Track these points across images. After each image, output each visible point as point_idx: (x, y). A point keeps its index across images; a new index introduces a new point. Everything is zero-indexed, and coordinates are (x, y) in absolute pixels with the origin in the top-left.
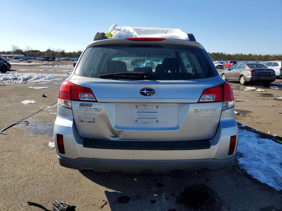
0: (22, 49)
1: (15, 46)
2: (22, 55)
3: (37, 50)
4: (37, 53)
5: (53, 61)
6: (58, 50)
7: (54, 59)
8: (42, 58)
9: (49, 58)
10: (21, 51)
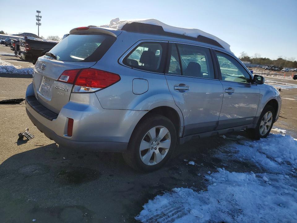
0: (250, 56)
1: (244, 53)
2: (249, 63)
3: (267, 58)
4: (266, 61)
5: (279, 71)
6: (291, 59)
7: (281, 68)
8: (267, 67)
9: (275, 67)
10: (249, 58)
